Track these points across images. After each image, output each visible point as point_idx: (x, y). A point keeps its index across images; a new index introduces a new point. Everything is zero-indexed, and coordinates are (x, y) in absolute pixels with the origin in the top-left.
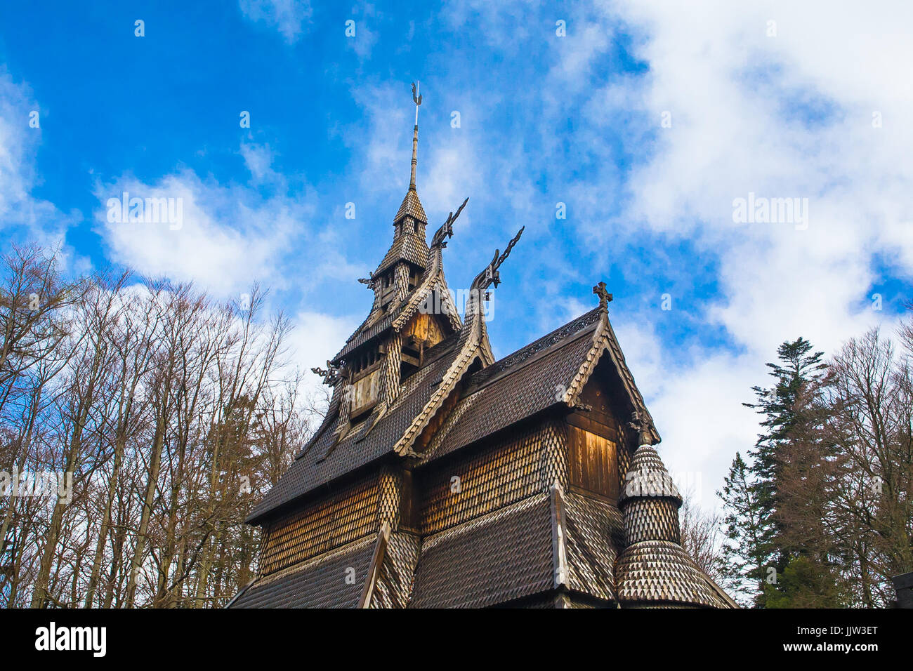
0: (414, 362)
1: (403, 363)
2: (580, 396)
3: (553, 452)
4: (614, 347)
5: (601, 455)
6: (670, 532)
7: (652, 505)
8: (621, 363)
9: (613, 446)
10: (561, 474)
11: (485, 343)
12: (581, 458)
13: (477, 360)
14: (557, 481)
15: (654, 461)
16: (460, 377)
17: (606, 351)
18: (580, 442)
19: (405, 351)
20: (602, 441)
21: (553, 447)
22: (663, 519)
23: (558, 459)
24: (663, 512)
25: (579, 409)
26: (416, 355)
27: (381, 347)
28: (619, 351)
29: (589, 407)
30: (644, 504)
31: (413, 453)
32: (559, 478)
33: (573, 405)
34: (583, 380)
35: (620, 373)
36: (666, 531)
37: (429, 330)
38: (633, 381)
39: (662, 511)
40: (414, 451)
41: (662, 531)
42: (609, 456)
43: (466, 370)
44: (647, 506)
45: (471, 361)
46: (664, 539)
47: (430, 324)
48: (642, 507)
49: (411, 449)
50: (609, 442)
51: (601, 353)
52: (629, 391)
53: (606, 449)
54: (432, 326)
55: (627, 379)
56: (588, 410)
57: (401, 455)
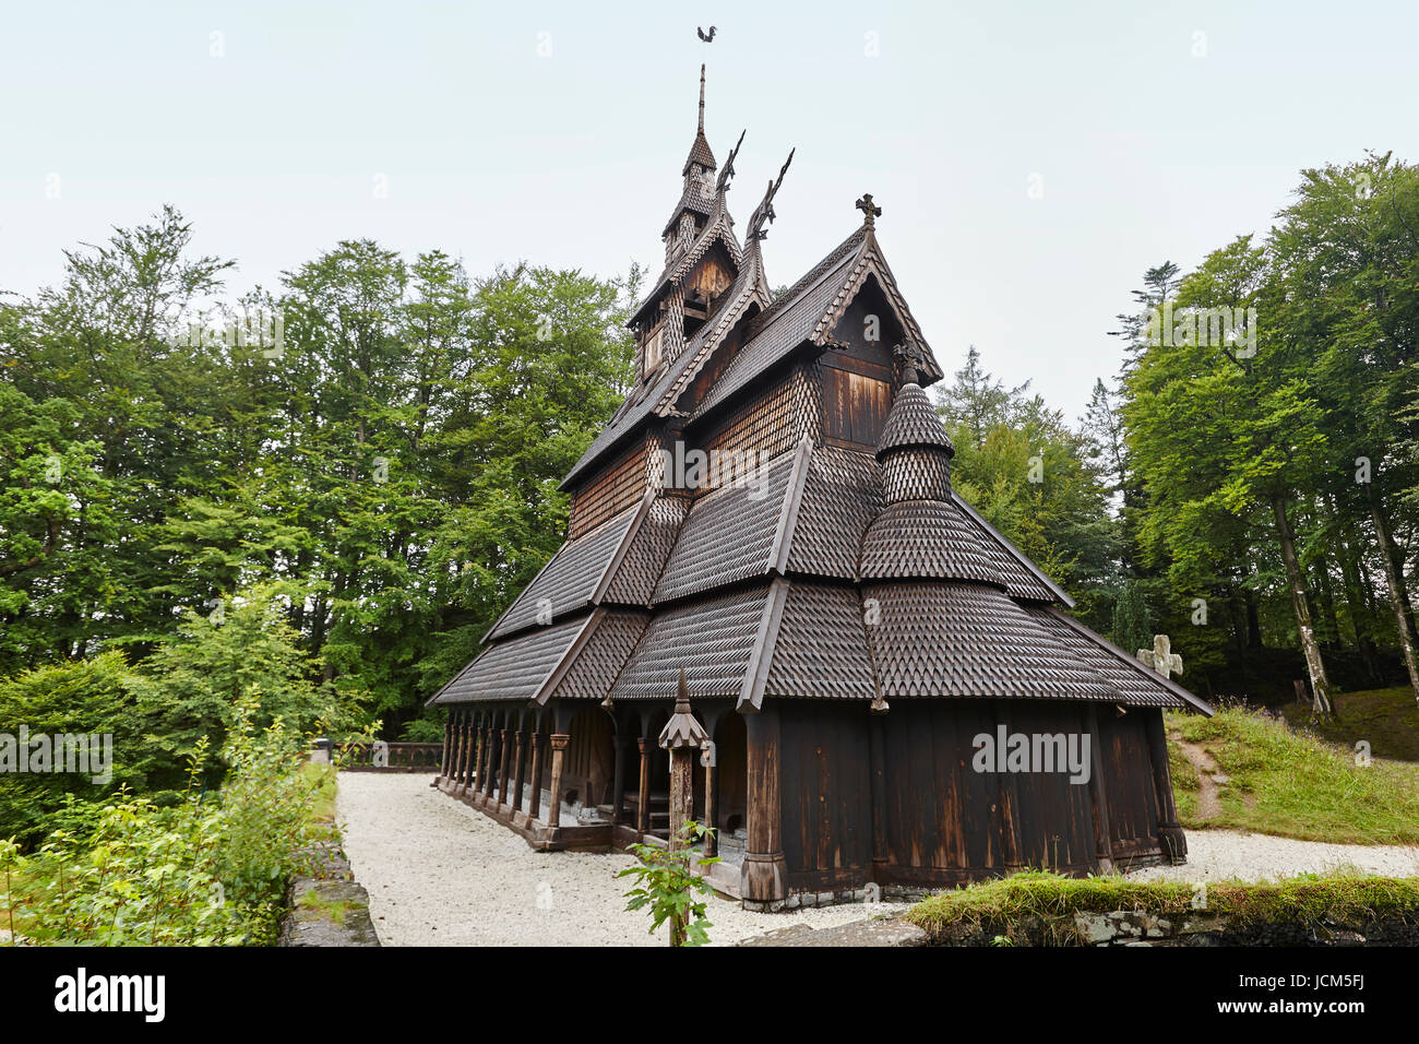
0: (700, 315)
1: (686, 318)
2: (833, 331)
3: (803, 401)
4: (882, 270)
5: (869, 398)
6: (935, 489)
7: (912, 458)
8: (892, 289)
9: (886, 388)
10: (812, 426)
11: (763, 286)
12: (841, 404)
13: (754, 305)
14: (806, 434)
15: (918, 403)
16: (732, 326)
17: (871, 276)
18: (841, 386)
19: (688, 304)
20: (870, 383)
21: (803, 395)
22: (926, 474)
23: (809, 408)
24: (925, 466)
25: (832, 347)
26: (702, 308)
27: (662, 304)
28: (889, 275)
29: (846, 344)
30: (903, 457)
31: (676, 413)
32: (809, 431)
33: (823, 343)
34: (839, 313)
35: (891, 301)
36: (929, 488)
37: (717, 280)
38: (907, 309)
39: (925, 463)
40: (677, 410)
41: (923, 488)
42: (880, 399)
43: (739, 317)
44: (906, 459)
45: (746, 307)
46: (927, 498)
47: (718, 274)
48: (900, 460)
49: (673, 408)
50: (880, 383)
51: (863, 278)
52: (903, 321)
53: (877, 392)
54: (721, 276)
55: (899, 307)
56: (844, 348)
57: (662, 415)
